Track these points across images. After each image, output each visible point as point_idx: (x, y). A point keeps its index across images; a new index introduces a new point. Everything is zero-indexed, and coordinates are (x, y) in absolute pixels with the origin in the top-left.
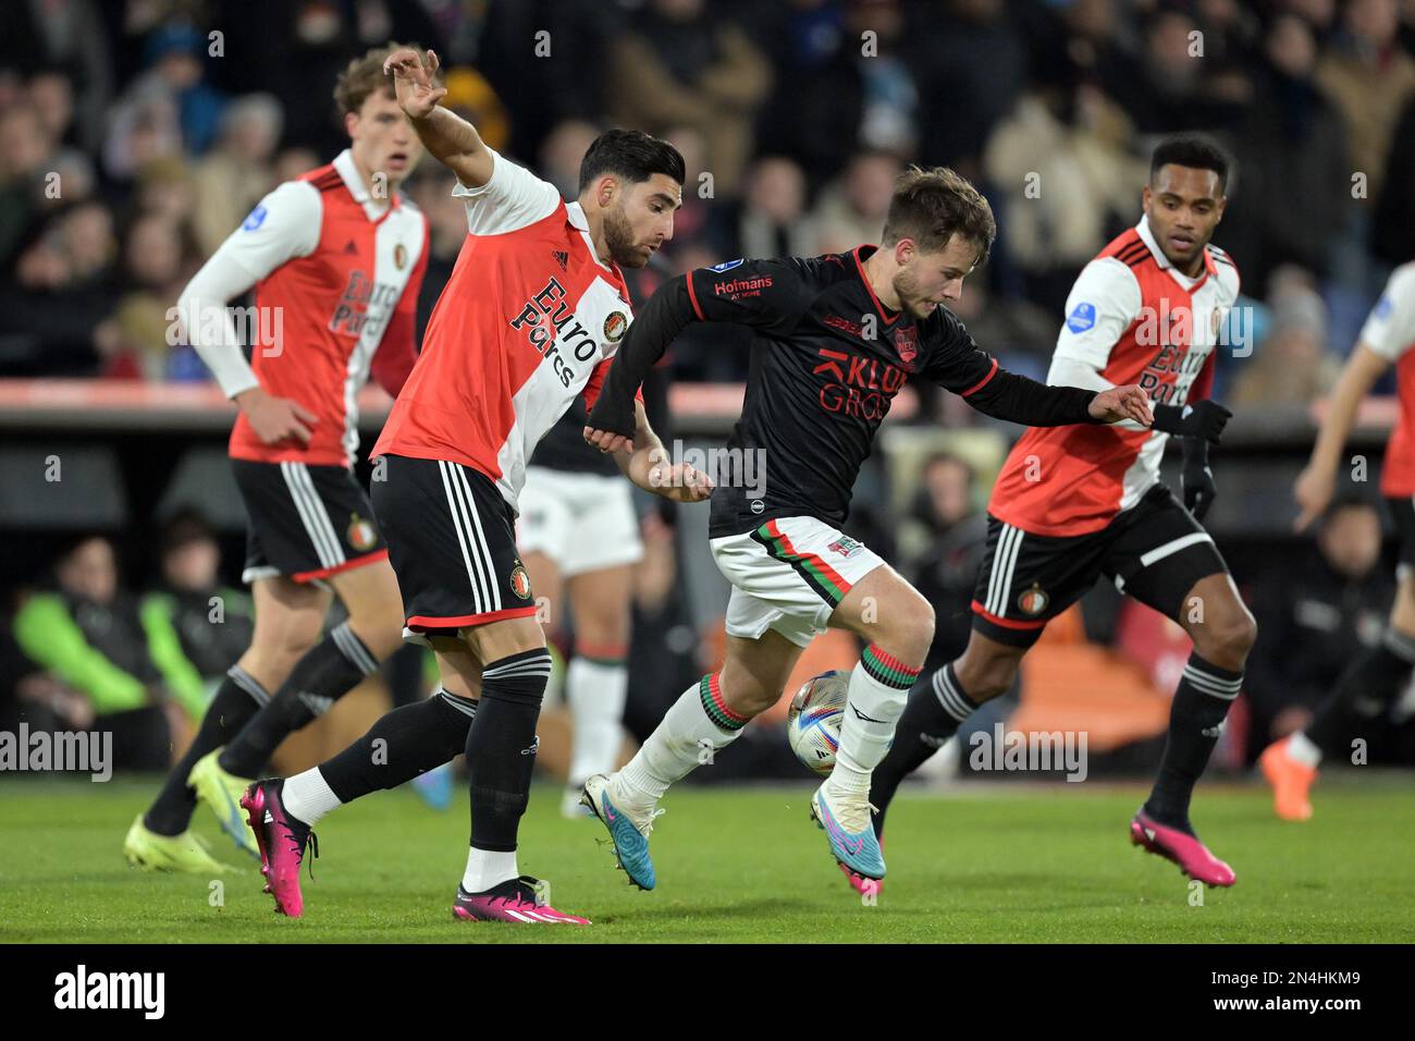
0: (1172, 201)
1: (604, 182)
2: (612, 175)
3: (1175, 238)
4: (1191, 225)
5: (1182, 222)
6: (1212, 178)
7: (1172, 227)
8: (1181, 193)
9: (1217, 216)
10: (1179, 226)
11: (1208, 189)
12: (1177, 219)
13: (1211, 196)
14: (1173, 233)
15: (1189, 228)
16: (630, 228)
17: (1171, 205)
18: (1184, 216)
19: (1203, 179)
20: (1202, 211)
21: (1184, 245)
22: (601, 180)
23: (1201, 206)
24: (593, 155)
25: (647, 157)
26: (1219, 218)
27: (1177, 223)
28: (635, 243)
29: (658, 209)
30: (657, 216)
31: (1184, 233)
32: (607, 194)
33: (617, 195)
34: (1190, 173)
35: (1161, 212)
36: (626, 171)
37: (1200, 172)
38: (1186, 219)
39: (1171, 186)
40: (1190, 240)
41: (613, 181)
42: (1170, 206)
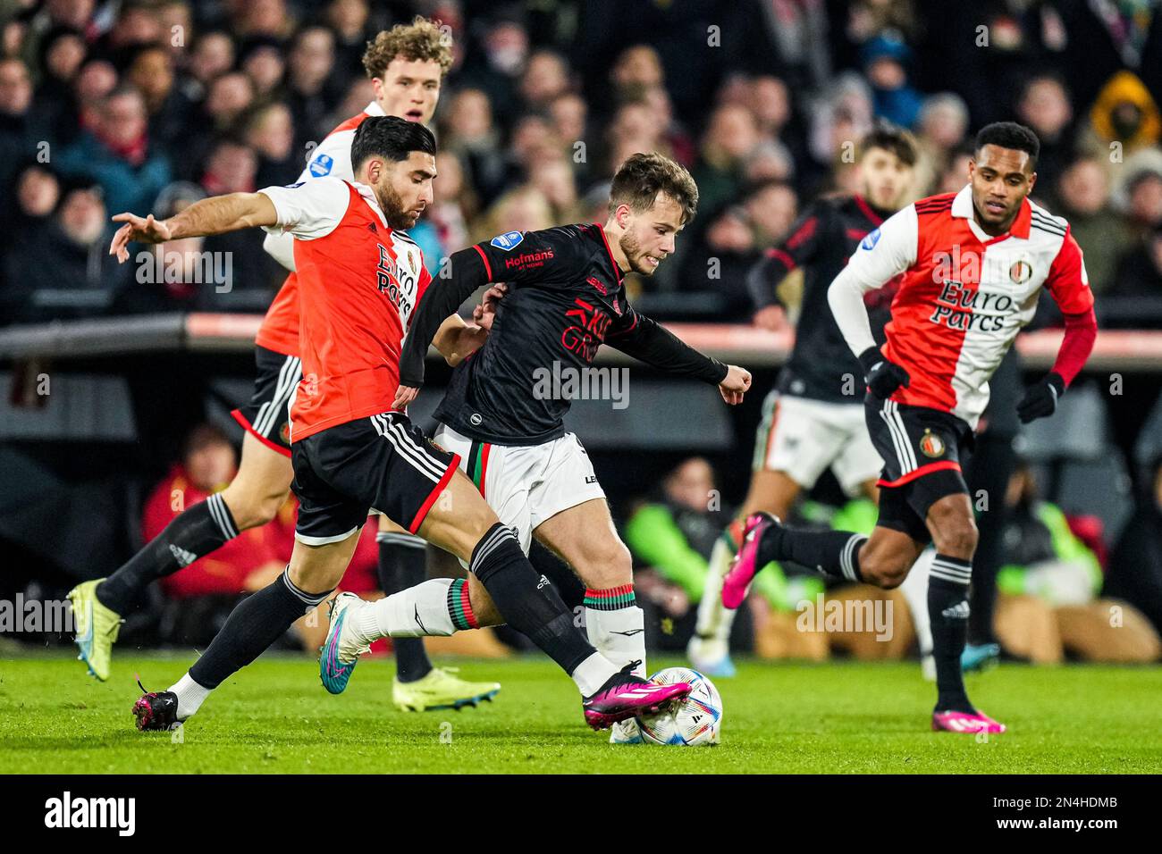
0: (990, 174)
1: (371, 164)
2: (377, 158)
3: (989, 203)
4: (1005, 194)
5: (997, 191)
6: (1024, 158)
7: (989, 195)
8: (996, 168)
9: (1027, 188)
10: (993, 194)
11: (1019, 165)
12: (992, 188)
13: (1021, 172)
14: (988, 200)
15: (1002, 197)
16: (399, 199)
17: (988, 177)
18: (998, 186)
19: (1016, 158)
20: (1014, 184)
21: (998, 209)
22: (370, 161)
23: (1013, 179)
24: (359, 141)
25: (403, 140)
26: (1030, 190)
27: (992, 192)
28: (405, 210)
29: (416, 181)
30: (417, 186)
31: (999, 200)
32: (376, 174)
33: (384, 173)
34: (1006, 152)
35: (980, 182)
36: (388, 153)
37: (1014, 151)
38: (1000, 189)
39: (990, 163)
40: (1002, 206)
41: (379, 162)
42: (988, 179)
